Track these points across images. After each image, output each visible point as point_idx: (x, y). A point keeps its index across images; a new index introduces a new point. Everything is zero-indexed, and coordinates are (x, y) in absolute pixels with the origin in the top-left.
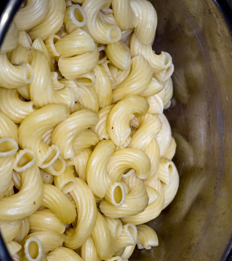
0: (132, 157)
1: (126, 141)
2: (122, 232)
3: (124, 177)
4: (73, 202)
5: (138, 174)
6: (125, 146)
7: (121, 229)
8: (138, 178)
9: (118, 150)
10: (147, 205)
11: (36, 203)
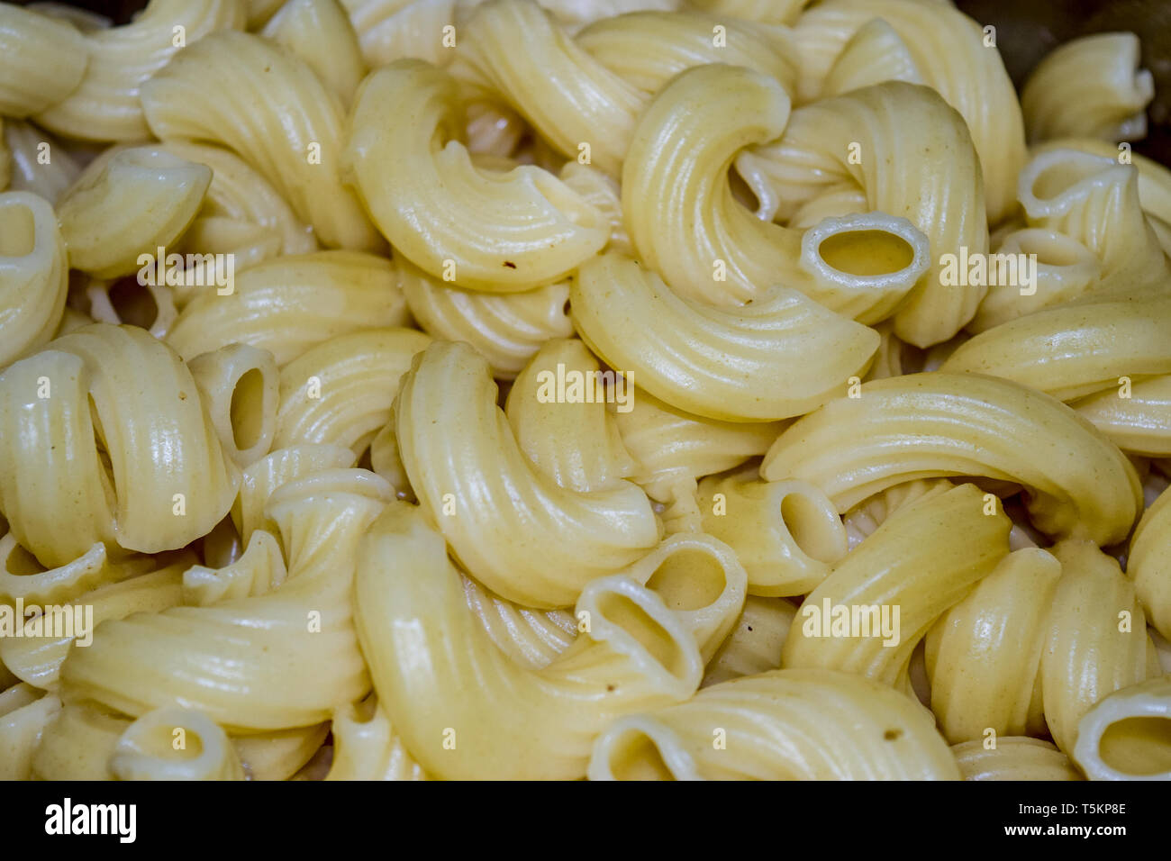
0: (668, 170)
1: (583, 190)
2: (1063, 230)
3: (777, 206)
4: (893, 497)
5: (763, 133)
6: (611, 195)
7: (1048, 238)
8: (784, 135)
9: (632, 237)
10: (930, 94)
11: (894, 727)
